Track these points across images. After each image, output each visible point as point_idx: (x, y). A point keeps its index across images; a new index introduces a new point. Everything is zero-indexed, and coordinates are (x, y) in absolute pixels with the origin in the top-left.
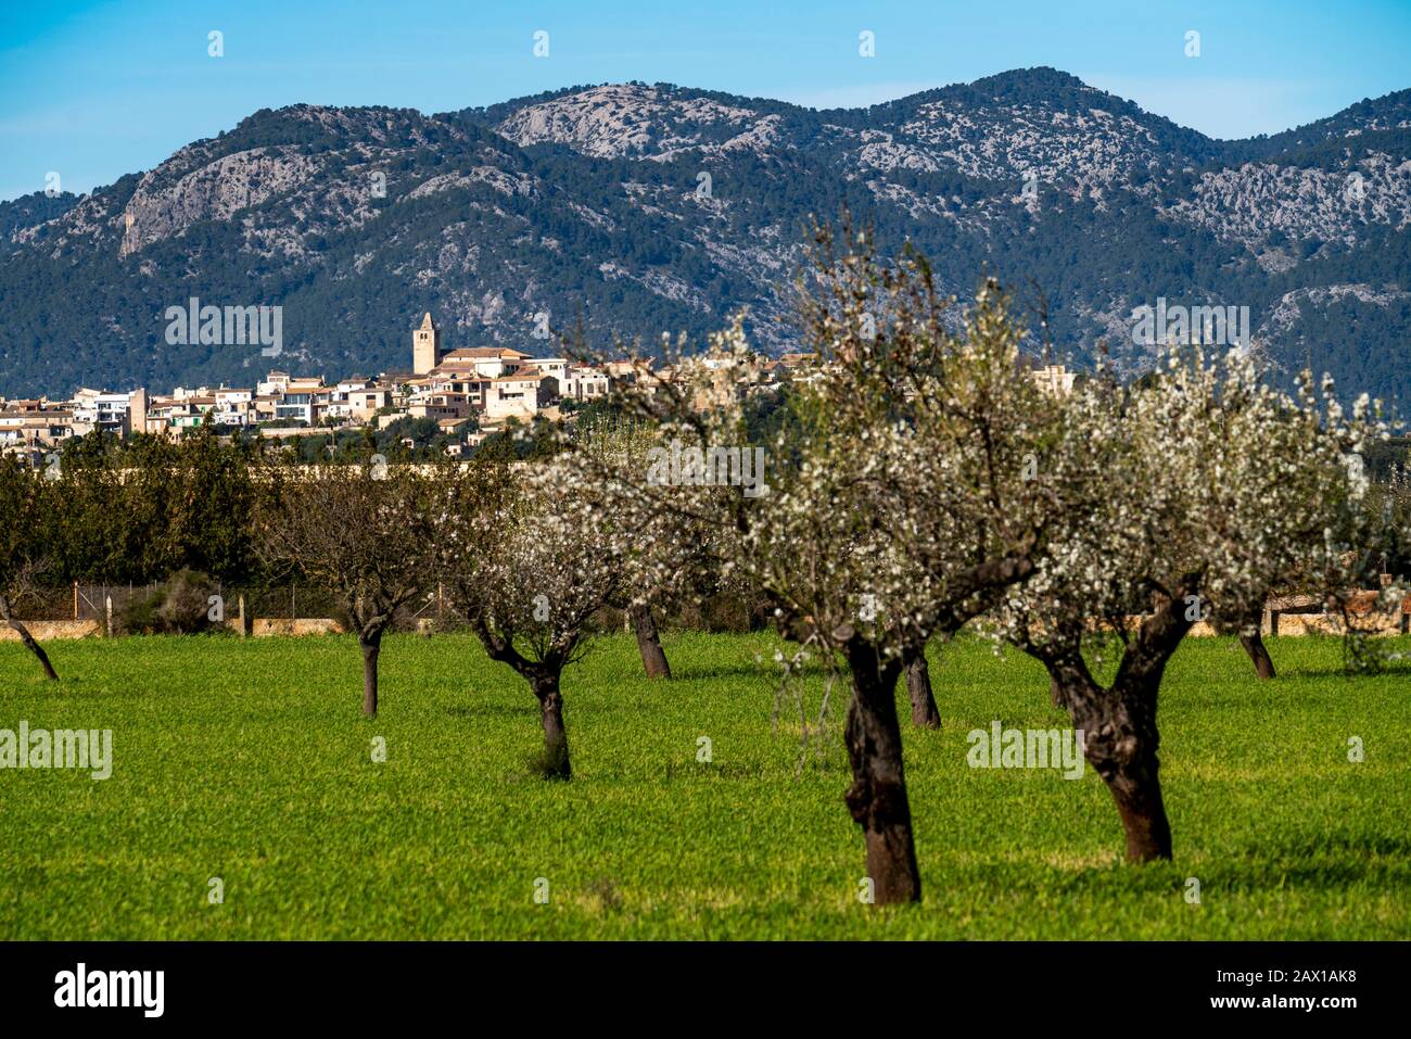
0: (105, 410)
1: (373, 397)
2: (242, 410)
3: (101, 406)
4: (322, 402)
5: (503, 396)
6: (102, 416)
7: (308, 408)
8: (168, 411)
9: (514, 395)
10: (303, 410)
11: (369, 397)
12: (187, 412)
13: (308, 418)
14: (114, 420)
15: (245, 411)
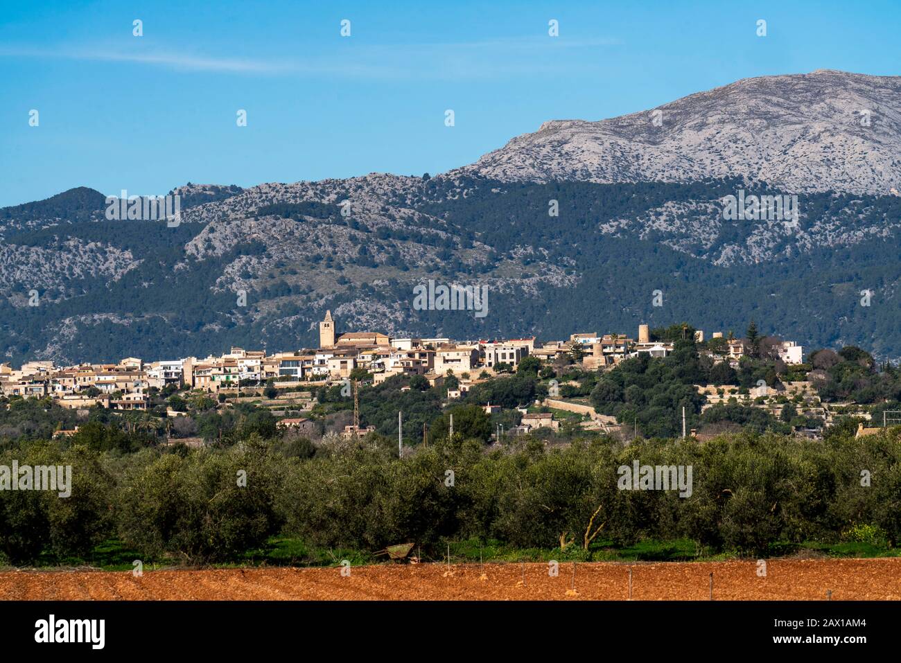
0: (168, 371)
1: (346, 362)
2: (257, 371)
3: (165, 368)
4: (307, 365)
5: (446, 361)
6: (166, 374)
7: (299, 369)
8: (209, 371)
9: (452, 361)
10: (296, 370)
11: (342, 362)
12: (222, 372)
13: (299, 375)
14: (174, 377)
15: (259, 371)
